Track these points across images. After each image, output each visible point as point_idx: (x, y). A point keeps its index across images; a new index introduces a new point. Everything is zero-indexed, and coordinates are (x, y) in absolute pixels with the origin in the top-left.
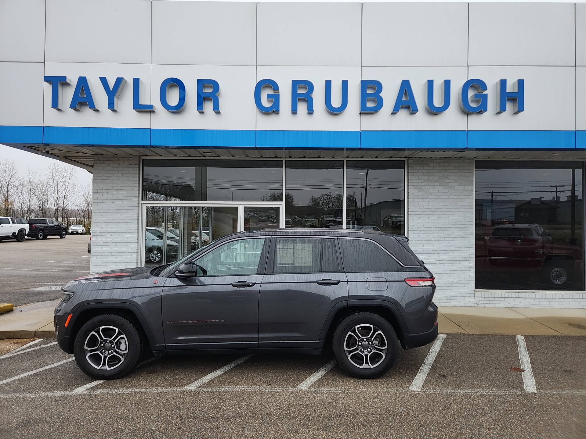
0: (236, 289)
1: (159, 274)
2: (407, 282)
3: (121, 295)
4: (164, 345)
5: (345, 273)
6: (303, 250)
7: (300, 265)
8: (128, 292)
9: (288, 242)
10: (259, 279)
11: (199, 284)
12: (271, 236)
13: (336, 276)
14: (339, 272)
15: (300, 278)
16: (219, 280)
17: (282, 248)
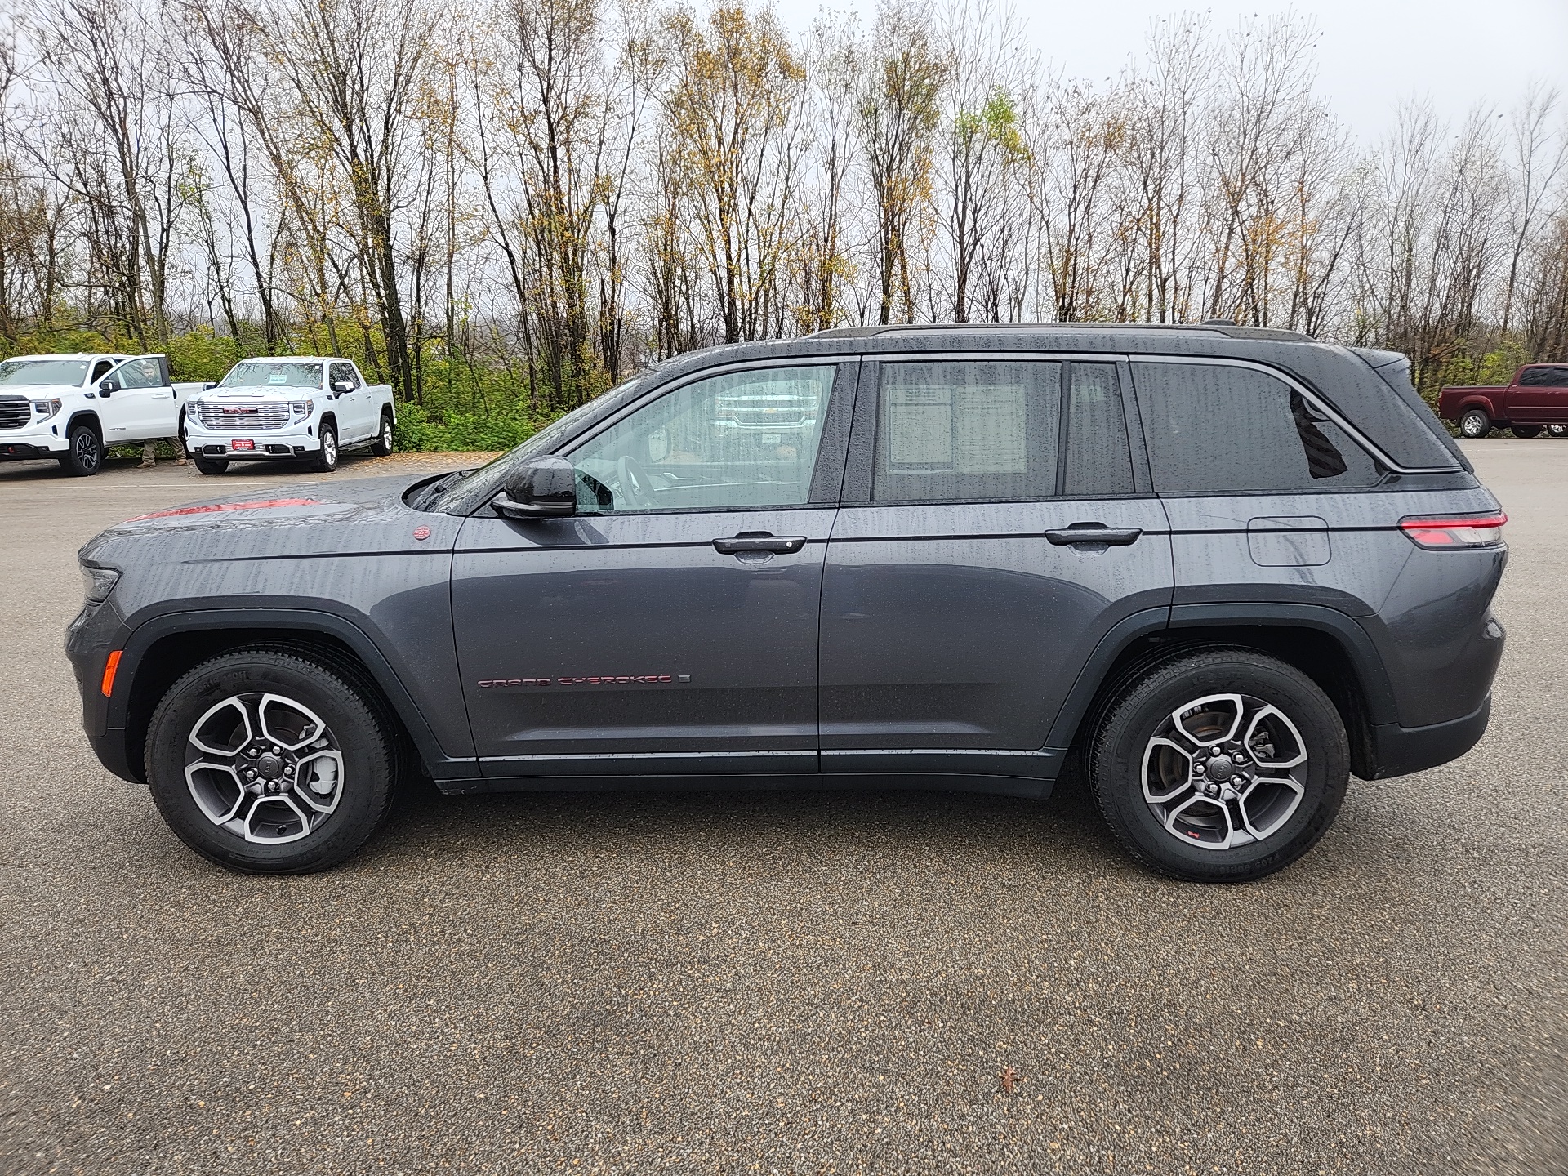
0: (730, 561)
1: (434, 503)
2: (1407, 530)
3: (296, 580)
4: (474, 759)
5: (1158, 497)
6: (991, 411)
7: (978, 469)
8: (319, 572)
9: (928, 379)
10: (817, 523)
11: (590, 544)
12: (862, 354)
13: (1124, 510)
14: (1133, 494)
15: (981, 518)
16: (664, 528)
17: (907, 405)
